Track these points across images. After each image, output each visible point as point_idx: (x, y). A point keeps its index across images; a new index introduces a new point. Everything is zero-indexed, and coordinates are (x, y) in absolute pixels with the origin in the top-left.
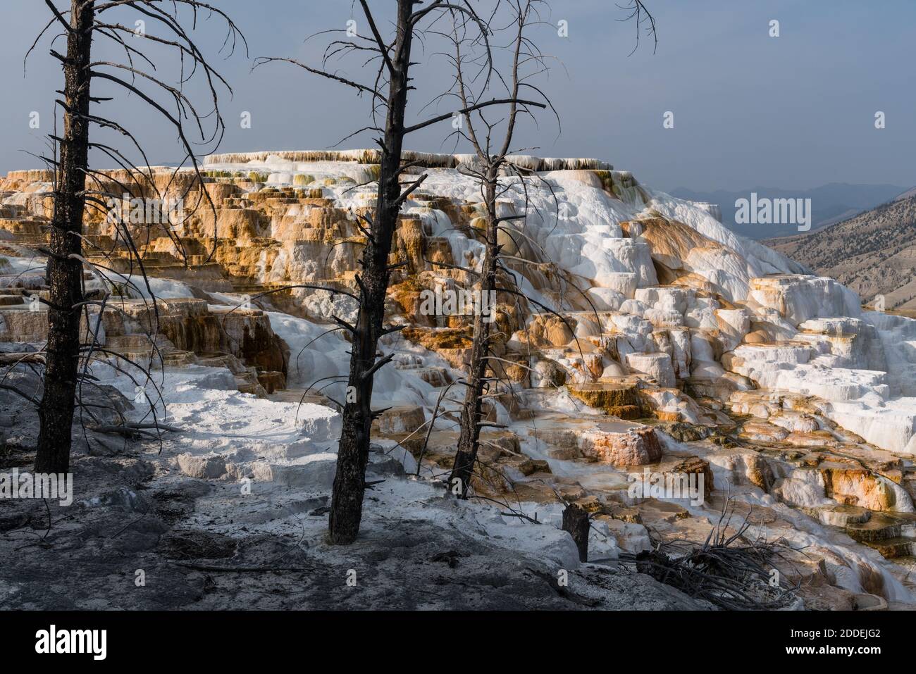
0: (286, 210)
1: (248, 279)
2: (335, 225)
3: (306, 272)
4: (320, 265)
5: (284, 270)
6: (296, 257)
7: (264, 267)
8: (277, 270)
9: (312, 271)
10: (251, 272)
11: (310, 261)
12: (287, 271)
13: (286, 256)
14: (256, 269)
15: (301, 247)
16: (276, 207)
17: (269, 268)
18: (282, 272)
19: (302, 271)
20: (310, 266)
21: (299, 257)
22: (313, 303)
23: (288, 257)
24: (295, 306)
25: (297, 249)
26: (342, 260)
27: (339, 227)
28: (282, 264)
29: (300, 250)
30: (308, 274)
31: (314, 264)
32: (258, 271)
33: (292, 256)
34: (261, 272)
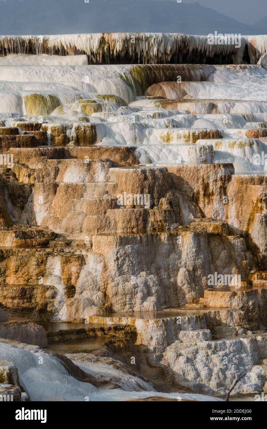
0: (57, 171)
1: (35, 312)
2: (163, 200)
3: (139, 295)
4: (161, 282)
5: (100, 294)
6: (120, 268)
7: (61, 289)
8: (86, 294)
9: (149, 294)
10: (39, 299)
11: (143, 273)
12: (105, 295)
13: (100, 267)
14: (48, 294)
15: (128, 248)
16: (36, 165)
17: (71, 290)
18: (97, 296)
19: (133, 294)
20: (146, 284)
21: (125, 267)
22: (182, 360)
23: (105, 268)
24: (151, 366)
25: (122, 252)
26: (195, 270)
27: (170, 203)
28: (95, 282)
29: (127, 255)
30: (144, 299)
31: (152, 279)
32: (53, 296)
33: (112, 266)
34: (58, 298)
